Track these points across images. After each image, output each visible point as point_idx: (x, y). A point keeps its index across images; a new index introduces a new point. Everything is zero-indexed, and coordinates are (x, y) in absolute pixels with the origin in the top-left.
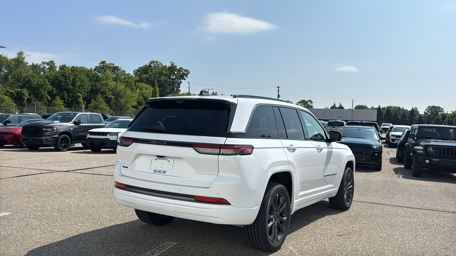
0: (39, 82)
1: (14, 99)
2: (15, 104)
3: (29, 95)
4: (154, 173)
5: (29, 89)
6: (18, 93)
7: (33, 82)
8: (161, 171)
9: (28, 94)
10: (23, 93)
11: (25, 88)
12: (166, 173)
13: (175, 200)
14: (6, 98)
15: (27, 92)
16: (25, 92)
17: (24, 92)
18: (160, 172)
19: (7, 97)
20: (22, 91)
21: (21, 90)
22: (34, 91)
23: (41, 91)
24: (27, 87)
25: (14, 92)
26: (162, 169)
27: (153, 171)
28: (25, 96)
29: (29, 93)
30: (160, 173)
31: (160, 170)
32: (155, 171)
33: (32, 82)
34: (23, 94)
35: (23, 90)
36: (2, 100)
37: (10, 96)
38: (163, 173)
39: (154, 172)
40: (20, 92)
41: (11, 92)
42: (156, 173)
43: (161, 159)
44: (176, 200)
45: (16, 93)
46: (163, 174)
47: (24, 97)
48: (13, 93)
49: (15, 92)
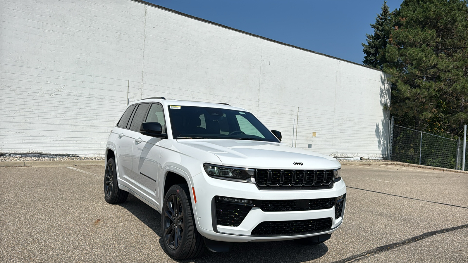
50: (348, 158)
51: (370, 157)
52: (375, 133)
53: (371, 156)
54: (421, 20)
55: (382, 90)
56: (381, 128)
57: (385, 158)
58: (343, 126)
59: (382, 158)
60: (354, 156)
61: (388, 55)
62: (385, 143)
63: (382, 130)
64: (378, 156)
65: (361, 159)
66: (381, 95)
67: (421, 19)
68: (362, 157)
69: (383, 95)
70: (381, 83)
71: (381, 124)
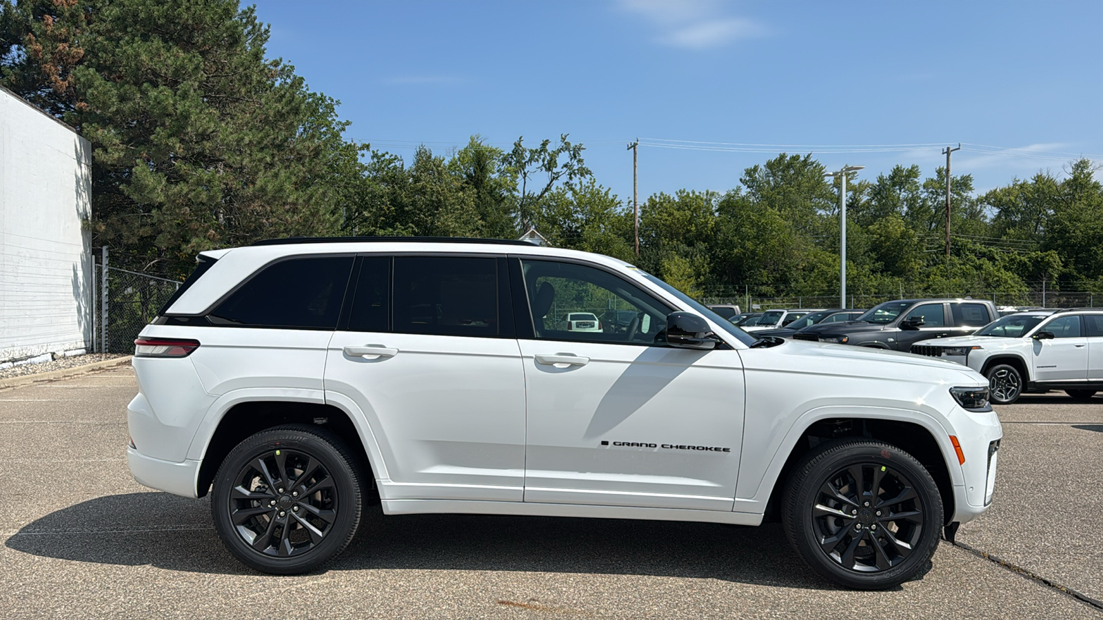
0: (1089, 231)
1: (1027, 277)
2: (1027, 290)
3: (1062, 265)
5: (1064, 249)
6: (1036, 263)
7: (1074, 232)
9: (1060, 263)
10: (1049, 260)
11: (1054, 250)
14: (1006, 275)
15: (1058, 260)
16: (1054, 258)
17: (1051, 259)
19: (1011, 274)
20: (1047, 256)
21: (1043, 254)
22: (1077, 254)
23: (1095, 253)
24: (1059, 246)
25: (1026, 260)
28: (1053, 268)
29: (1063, 259)
33: (1071, 231)
34: (1048, 263)
35: (1049, 255)
36: (997, 281)
37: (1016, 271)
40: (1042, 258)
41: (1021, 261)
45: (1032, 263)
47: (1050, 270)
48: (1025, 263)
49: (1030, 261)
50: (33, 359)
51: (67, 350)
52: (72, 288)
53: (68, 348)
54: (160, 22)
55: (79, 178)
56: (80, 273)
57: (90, 351)
58: (21, 275)
59: (84, 350)
60: (41, 353)
61: (93, 94)
62: (88, 311)
63: (82, 281)
64: (79, 346)
65: (54, 359)
66: (77, 192)
67: (159, 19)
68: (54, 353)
69: (80, 191)
70: (76, 161)
71: (80, 264)
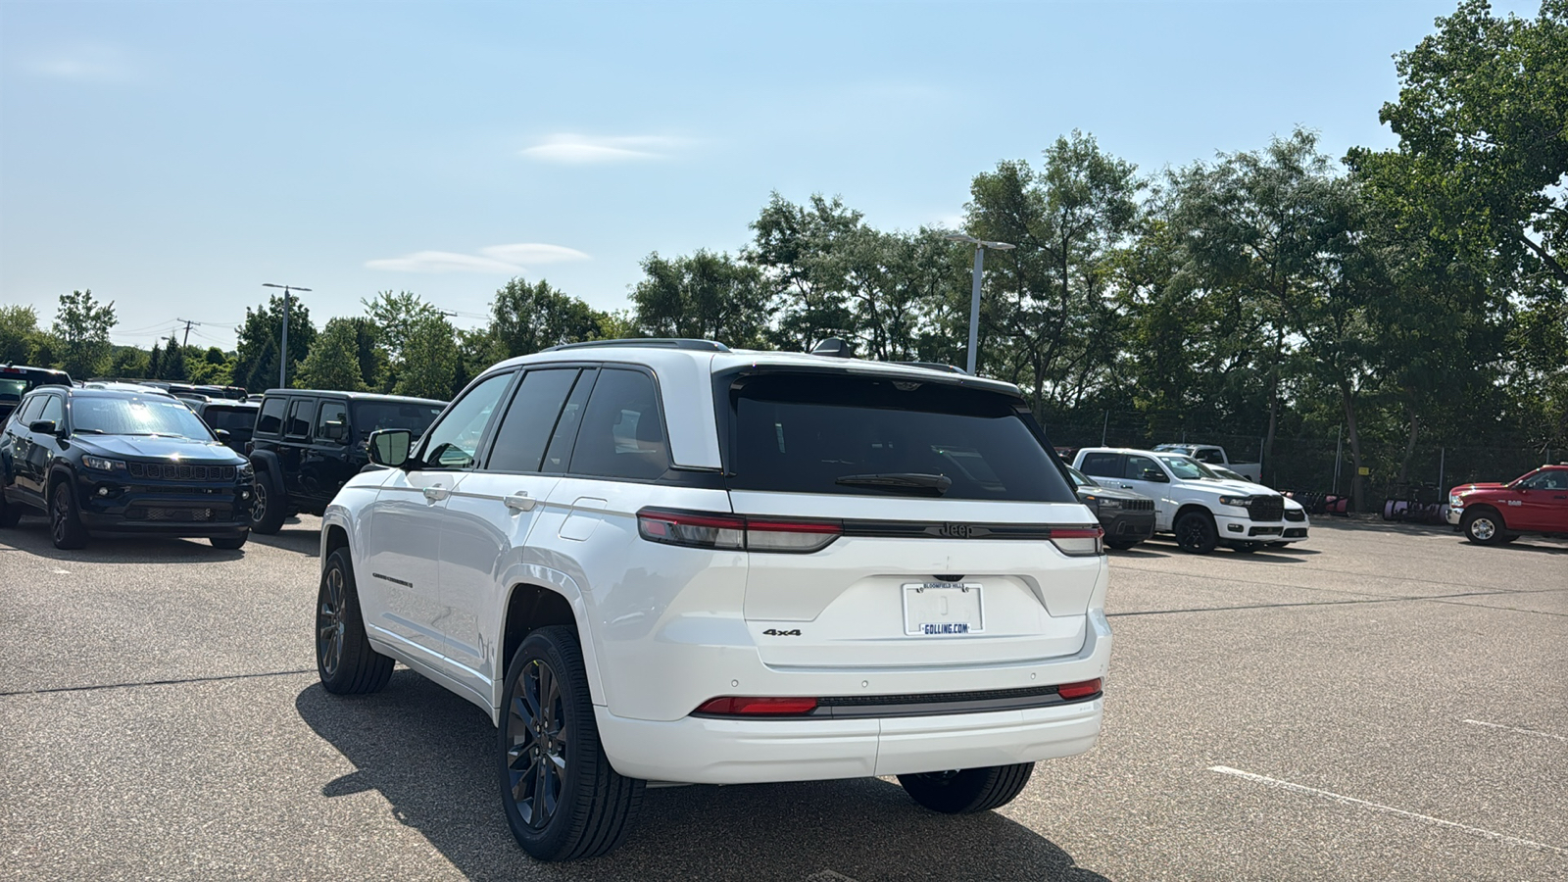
4: (930, 635)
8: (952, 627)
12: (969, 630)
13: (1019, 712)
18: (946, 629)
26: (952, 620)
27: (923, 632)
30: (948, 635)
31: (947, 622)
32: (930, 629)
38: (960, 632)
39: (927, 633)
42: (934, 635)
43: (944, 587)
44: (1023, 711)
46: (958, 635)
